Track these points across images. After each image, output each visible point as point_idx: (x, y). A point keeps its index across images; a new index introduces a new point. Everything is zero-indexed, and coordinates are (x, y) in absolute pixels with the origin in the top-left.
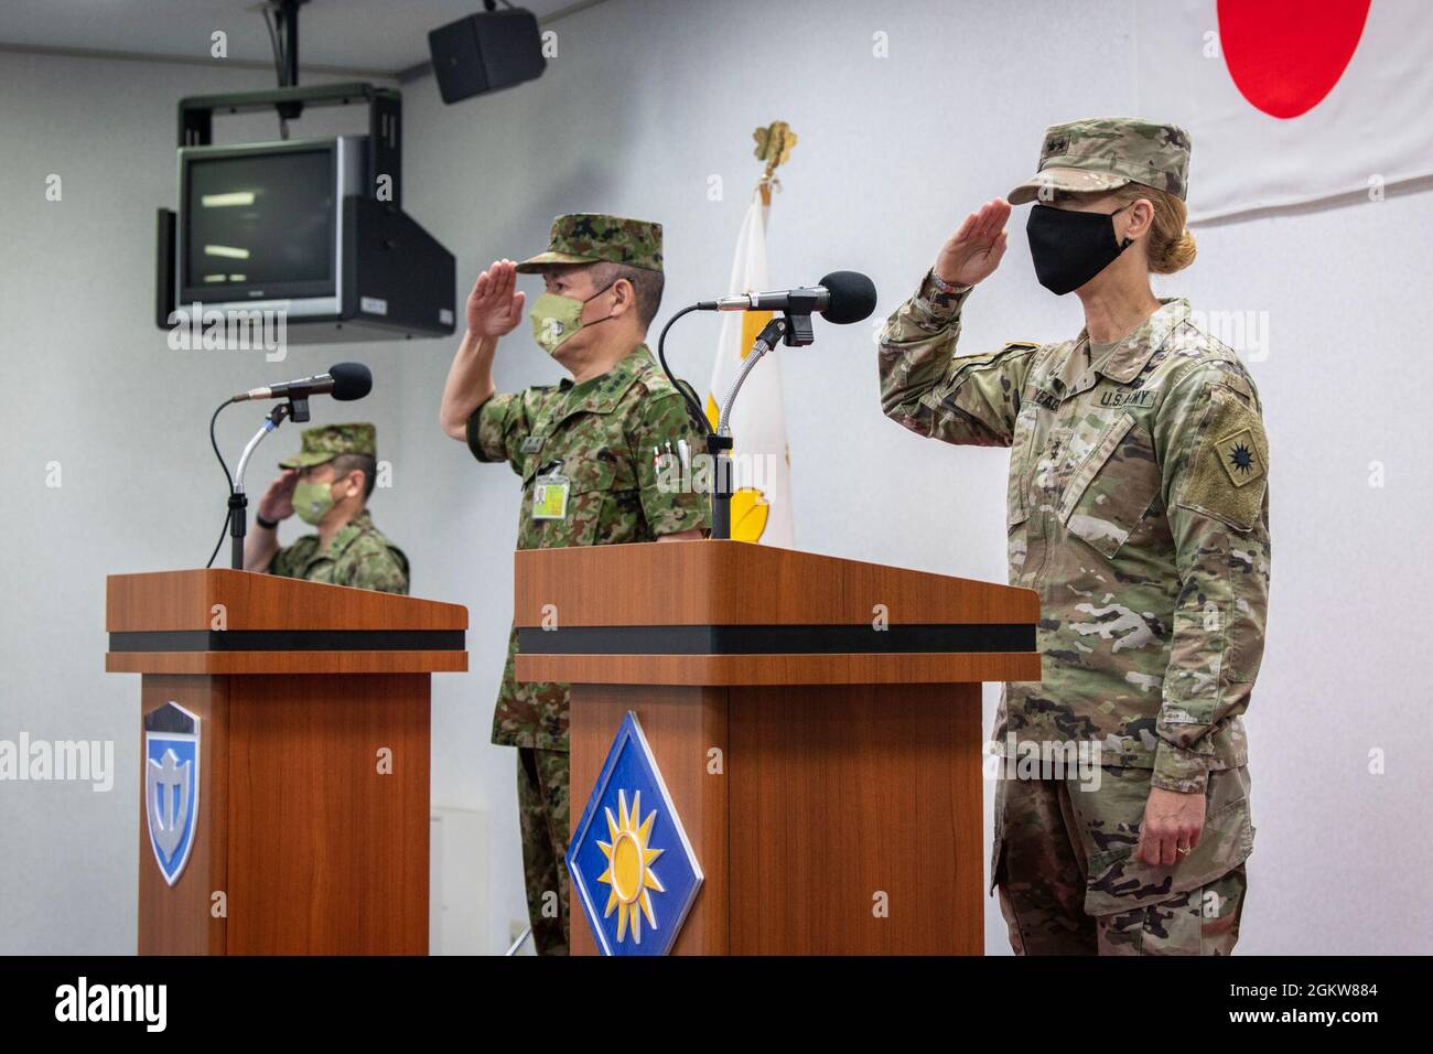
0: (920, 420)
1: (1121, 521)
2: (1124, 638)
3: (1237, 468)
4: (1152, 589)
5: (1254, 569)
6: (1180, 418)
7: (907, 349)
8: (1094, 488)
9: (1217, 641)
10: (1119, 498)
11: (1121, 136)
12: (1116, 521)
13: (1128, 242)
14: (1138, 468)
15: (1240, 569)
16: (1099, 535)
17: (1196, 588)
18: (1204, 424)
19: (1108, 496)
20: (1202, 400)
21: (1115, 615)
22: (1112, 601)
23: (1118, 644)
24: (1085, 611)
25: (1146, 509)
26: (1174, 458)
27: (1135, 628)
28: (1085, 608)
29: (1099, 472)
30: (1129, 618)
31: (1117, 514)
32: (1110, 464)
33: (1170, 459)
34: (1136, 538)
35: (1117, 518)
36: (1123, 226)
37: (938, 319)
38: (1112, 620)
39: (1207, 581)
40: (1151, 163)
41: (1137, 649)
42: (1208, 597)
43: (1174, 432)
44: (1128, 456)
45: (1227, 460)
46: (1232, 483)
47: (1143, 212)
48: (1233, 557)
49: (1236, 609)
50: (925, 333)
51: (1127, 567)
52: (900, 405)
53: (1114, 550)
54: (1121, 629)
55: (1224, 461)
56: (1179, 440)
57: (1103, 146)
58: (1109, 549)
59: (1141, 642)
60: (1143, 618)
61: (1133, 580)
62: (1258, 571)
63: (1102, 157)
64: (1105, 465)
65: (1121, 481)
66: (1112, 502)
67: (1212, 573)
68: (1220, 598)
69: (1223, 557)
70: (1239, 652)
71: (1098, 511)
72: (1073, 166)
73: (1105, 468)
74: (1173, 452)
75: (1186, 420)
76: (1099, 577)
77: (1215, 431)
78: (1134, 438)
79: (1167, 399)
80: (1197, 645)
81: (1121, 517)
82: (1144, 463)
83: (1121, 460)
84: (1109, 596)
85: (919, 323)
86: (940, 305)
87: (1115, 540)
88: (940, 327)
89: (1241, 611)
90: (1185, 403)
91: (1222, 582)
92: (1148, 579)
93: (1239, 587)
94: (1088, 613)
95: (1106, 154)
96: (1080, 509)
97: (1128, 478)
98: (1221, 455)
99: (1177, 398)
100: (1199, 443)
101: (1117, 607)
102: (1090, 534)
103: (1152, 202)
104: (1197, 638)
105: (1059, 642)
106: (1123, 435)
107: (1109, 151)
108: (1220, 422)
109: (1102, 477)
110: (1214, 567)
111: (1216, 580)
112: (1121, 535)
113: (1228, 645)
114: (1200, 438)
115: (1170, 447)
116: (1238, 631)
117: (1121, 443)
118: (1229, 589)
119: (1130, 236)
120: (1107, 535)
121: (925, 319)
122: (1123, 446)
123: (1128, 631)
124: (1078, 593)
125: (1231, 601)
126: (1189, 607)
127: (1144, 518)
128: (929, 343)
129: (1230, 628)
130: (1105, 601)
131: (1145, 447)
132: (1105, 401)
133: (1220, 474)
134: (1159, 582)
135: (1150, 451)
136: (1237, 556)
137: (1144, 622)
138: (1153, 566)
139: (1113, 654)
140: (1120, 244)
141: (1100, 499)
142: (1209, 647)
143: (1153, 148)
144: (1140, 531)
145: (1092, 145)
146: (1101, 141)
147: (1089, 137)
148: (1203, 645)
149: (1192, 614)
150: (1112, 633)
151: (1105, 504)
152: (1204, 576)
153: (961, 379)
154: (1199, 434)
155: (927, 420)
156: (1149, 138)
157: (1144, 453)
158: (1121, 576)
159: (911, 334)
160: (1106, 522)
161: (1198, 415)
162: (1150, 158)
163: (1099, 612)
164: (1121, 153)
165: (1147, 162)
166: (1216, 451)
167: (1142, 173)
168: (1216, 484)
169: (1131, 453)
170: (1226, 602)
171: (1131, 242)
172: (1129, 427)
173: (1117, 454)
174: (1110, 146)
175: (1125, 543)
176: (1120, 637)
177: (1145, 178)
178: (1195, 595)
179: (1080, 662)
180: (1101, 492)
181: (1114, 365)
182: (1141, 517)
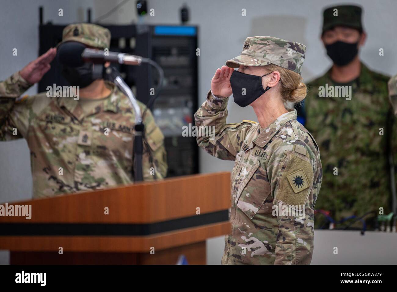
0: (209, 149)
1: (256, 204)
2: (256, 251)
3: (296, 185)
4: (268, 231)
5: (305, 226)
6: (276, 164)
7: (204, 120)
8: (245, 190)
9: (290, 256)
10: (254, 195)
11: (269, 45)
12: (254, 204)
13: (268, 88)
14: (261, 183)
15: (299, 226)
16: (247, 210)
17: (282, 235)
18: (283, 168)
19: (250, 194)
20: (284, 157)
21: (252, 242)
22: (252, 236)
23: (253, 254)
24: (244, 239)
25: (265, 200)
26: (274, 181)
27: (260, 247)
28: (243, 238)
29: (247, 184)
30: (258, 243)
31: (254, 201)
32: (251, 181)
33: (273, 181)
34: (262, 211)
35: (254, 203)
36: (266, 81)
37: (215, 110)
38: (252, 244)
39: (285, 232)
40: (282, 57)
41: (261, 256)
42: (286, 238)
43: (274, 170)
44: (257, 178)
45: (292, 182)
46: (294, 192)
47: (276, 76)
48: (295, 222)
49: (297, 243)
50: (210, 114)
51: (258, 222)
52: (201, 143)
53: (253, 216)
54: (254, 247)
55: (290, 183)
56: (275, 174)
57: (261, 48)
58: (251, 215)
59: (263, 253)
60: (263, 243)
61: (260, 228)
62: (307, 226)
63: (261, 52)
64: (249, 181)
65: (255, 188)
66: (252, 197)
67: (287, 228)
68: (290, 239)
69: (291, 222)
70: (299, 260)
71: (247, 200)
72: (249, 55)
73: (249, 183)
74: (274, 178)
75: (278, 166)
76: (248, 226)
77: (288, 170)
78: (259, 171)
79: (272, 156)
80: (282, 258)
81: (255, 203)
82: (263, 181)
83: (255, 180)
84: (251, 234)
85: (207, 110)
86: (215, 104)
87: (253, 212)
88: (216, 112)
89: (299, 243)
90: (277, 159)
91: (291, 232)
92: (266, 227)
93: (299, 233)
94: (244, 240)
95: (262, 51)
96: (241, 198)
97: (258, 187)
98: (289, 180)
99: (275, 157)
100: (281, 175)
101: (253, 238)
102: (244, 209)
103: (280, 72)
104: (282, 255)
105: (236, 251)
106: (256, 170)
107: (264, 50)
108: (290, 167)
109: (248, 186)
110: (288, 226)
111: (289, 231)
112: (255, 210)
113: (294, 258)
114: (282, 173)
115: (273, 176)
116: (299, 251)
117: (255, 173)
118: (294, 235)
119: (270, 86)
120: (250, 210)
121: (209, 109)
122: (255, 174)
123: (257, 248)
124: (241, 232)
125: (295, 240)
126: (280, 242)
127: (264, 203)
128: (211, 119)
129: (295, 250)
130: (249, 236)
131: (263, 175)
132: (256, 154)
133: (288, 188)
134: (271, 229)
135: (265, 177)
136: (297, 221)
137: (263, 244)
138: (269, 222)
139: (251, 257)
140: (265, 88)
141: (248, 195)
142: (287, 259)
143: (283, 51)
144: (263, 208)
145: (257, 47)
146: (261, 46)
147: (257, 44)
148: (284, 258)
149: (280, 245)
150: (251, 249)
151: (249, 197)
152: (284, 230)
153: (224, 133)
154: (281, 171)
155: (212, 149)
156: (282, 47)
157: (263, 177)
158: (256, 226)
159: (205, 114)
160: (250, 204)
161: (282, 164)
162: (281, 55)
163: (247, 240)
164: (269, 52)
165: (280, 56)
166: (287, 179)
167: (277, 61)
168: (287, 192)
169: (259, 177)
170: (293, 240)
171: (270, 88)
172: (258, 167)
173: (254, 177)
174: (264, 48)
175: (257, 213)
176: (254, 250)
177: (278, 63)
178: (282, 237)
179: (241, 260)
180: (248, 192)
181: (259, 139)
182: (263, 203)
